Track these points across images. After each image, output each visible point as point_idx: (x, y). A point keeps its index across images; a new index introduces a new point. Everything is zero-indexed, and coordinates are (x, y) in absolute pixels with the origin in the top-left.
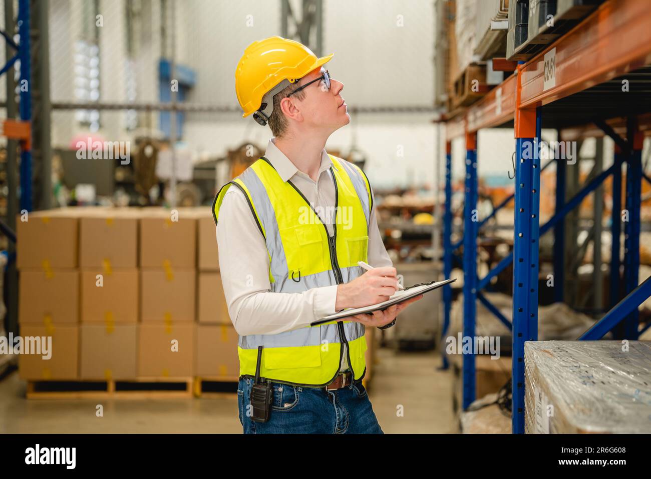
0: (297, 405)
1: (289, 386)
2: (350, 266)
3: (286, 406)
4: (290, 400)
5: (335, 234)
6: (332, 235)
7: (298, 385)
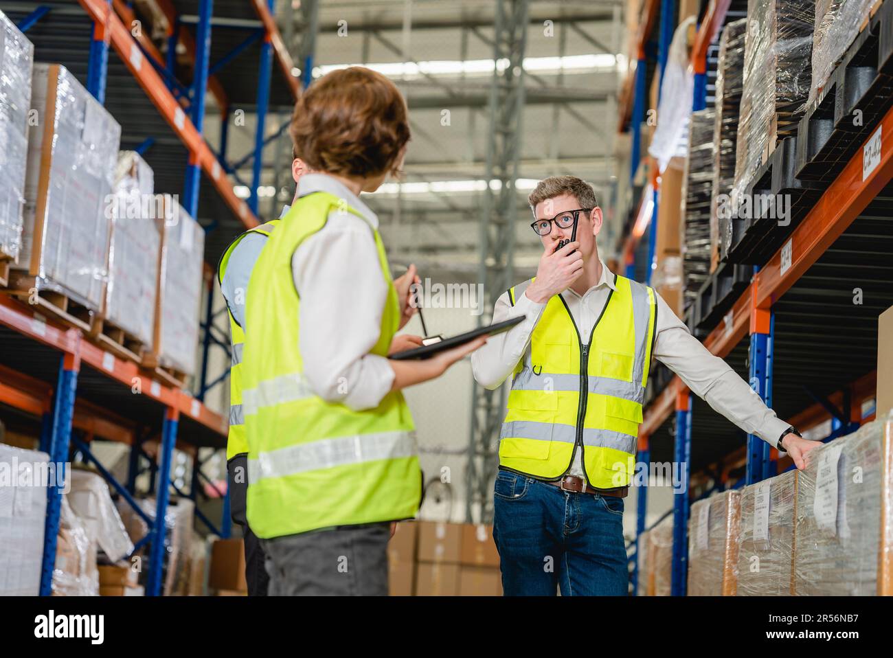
0: (526, 496)
1: (523, 476)
2: (599, 375)
3: (517, 495)
4: (520, 490)
5: (590, 343)
6: (585, 342)
7: (530, 476)
